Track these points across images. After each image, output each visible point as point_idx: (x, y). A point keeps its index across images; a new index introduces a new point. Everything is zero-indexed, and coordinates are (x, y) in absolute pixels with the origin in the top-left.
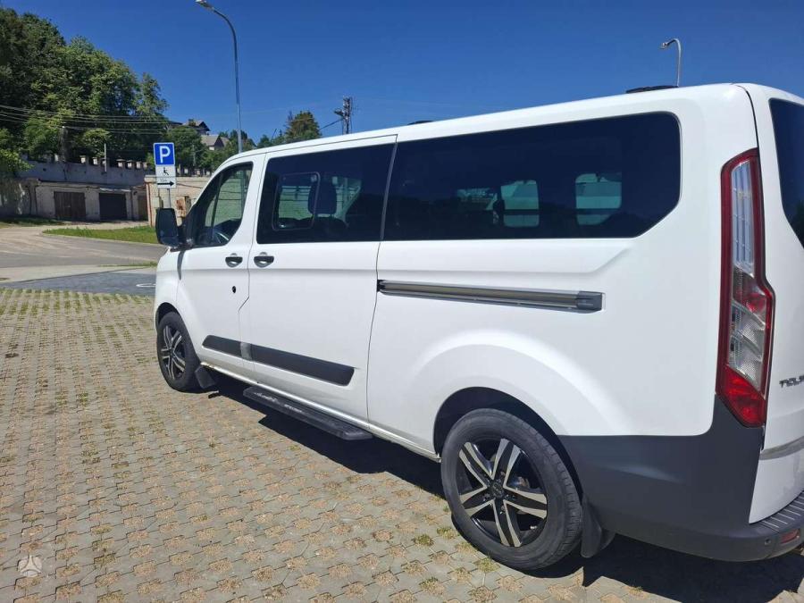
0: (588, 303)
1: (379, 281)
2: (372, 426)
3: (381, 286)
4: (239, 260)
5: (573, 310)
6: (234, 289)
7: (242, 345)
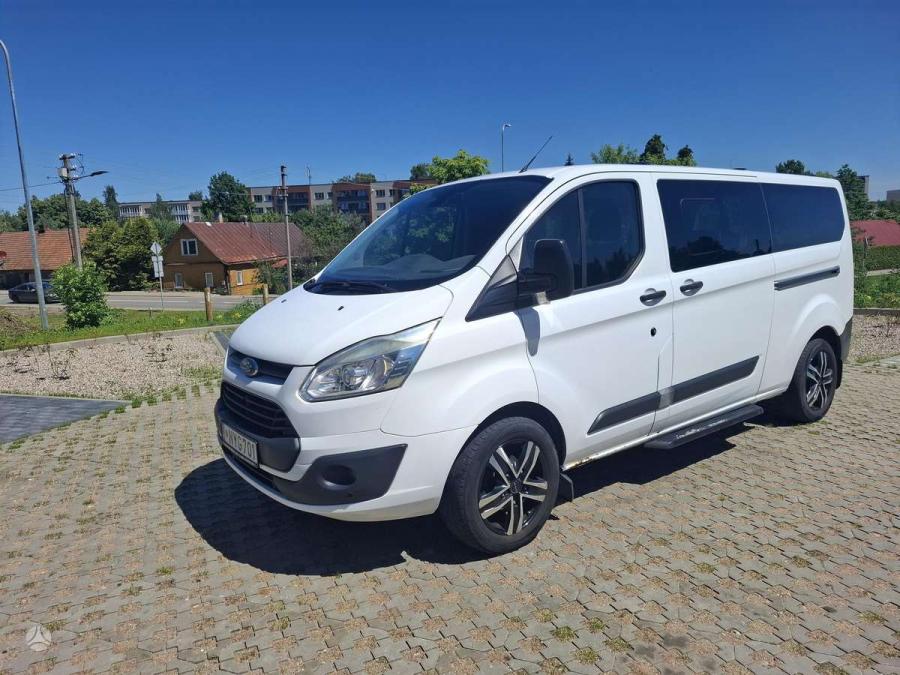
1: (775, 283)
2: (758, 396)
4: (662, 294)
6: (653, 332)
7: (662, 393)
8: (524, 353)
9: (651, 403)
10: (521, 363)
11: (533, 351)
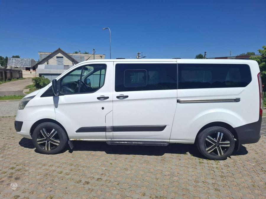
0: (237, 100)
1: (177, 100)
3: (178, 101)
4: (107, 98)
5: (234, 102)
6: (103, 108)
7: (107, 127)
8: (53, 107)
9: (103, 129)
10: (52, 109)
11: (56, 107)
